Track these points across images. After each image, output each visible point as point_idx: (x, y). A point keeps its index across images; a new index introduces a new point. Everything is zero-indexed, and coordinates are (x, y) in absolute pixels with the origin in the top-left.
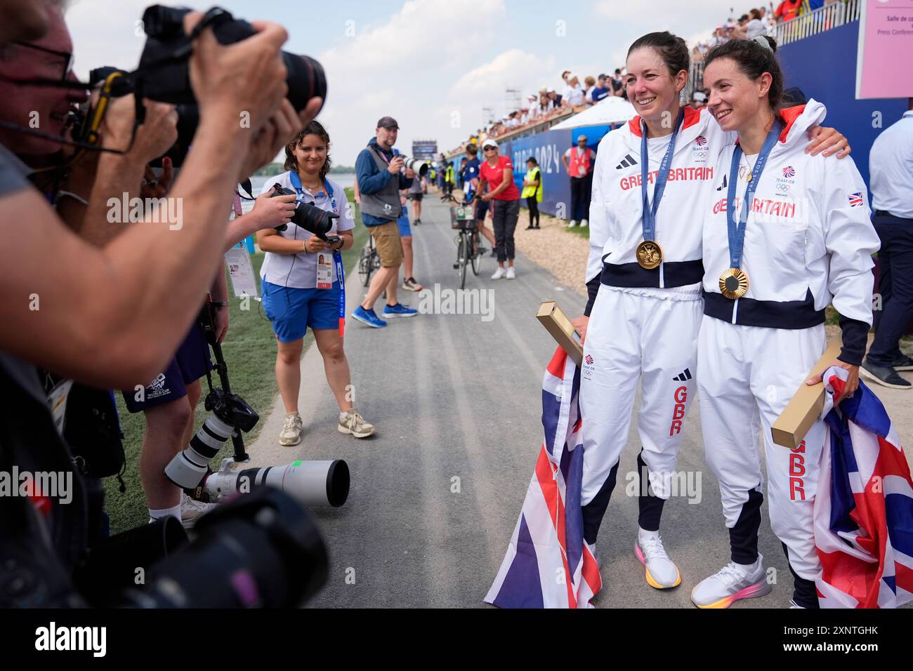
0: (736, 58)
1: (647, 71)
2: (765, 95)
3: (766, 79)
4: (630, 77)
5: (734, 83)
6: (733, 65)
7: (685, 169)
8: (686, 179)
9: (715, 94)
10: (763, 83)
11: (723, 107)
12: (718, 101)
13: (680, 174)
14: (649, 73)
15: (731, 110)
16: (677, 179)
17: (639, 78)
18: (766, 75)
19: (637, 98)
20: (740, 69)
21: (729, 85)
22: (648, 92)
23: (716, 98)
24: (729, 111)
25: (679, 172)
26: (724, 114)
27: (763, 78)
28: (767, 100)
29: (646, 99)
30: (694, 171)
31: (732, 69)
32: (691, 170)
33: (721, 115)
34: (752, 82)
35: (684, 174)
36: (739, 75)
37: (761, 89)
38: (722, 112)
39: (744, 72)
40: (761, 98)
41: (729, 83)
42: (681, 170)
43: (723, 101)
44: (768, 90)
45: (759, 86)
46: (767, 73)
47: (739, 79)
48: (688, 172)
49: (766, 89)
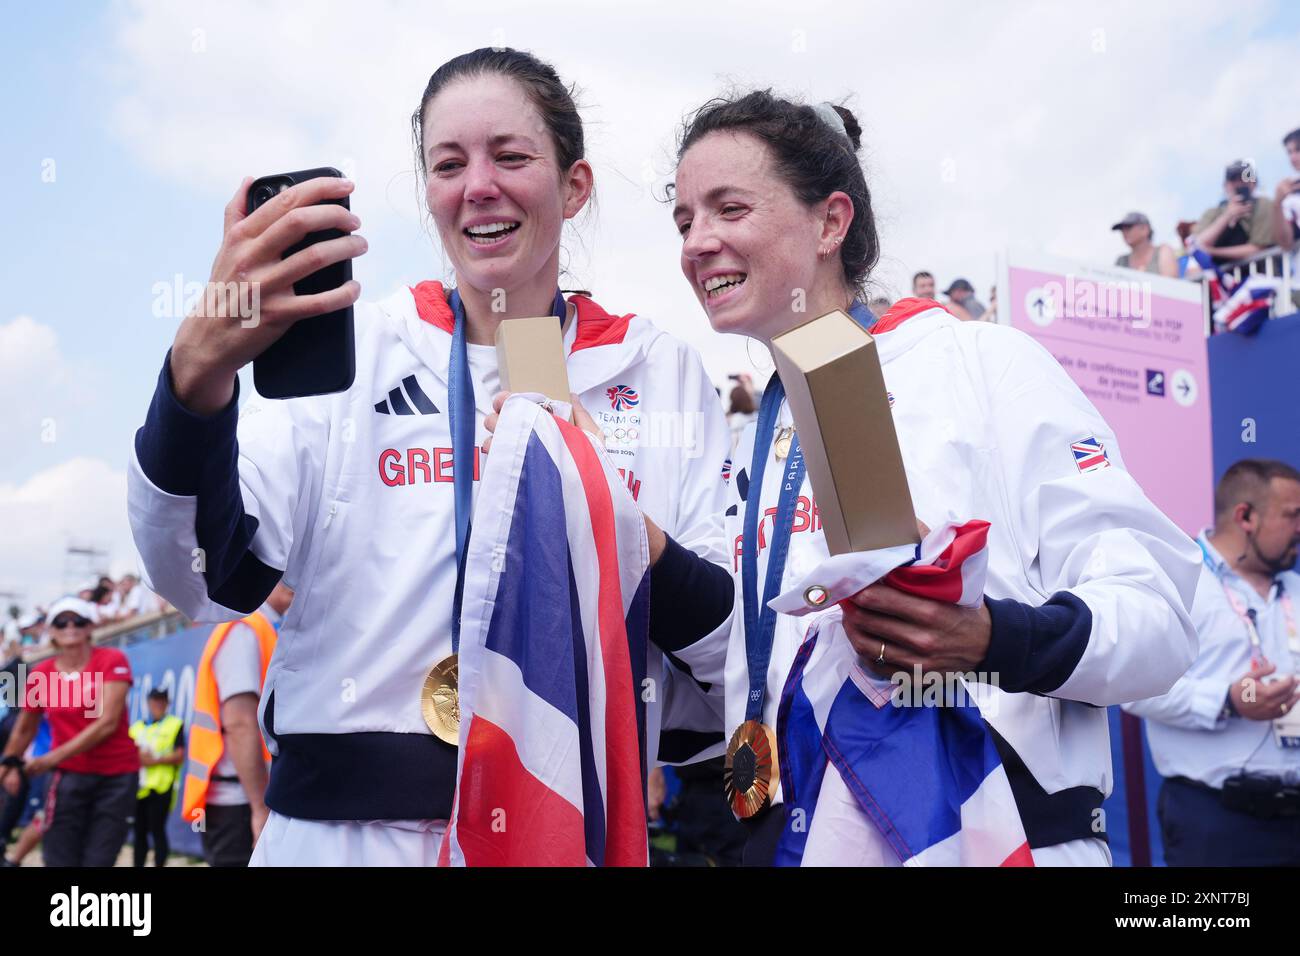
0: (766, 138)
1: (502, 140)
2: (833, 253)
3: (838, 210)
4: (447, 155)
5: (759, 203)
6: (761, 154)
9: (706, 223)
10: (832, 219)
11: (725, 263)
12: (711, 244)
14: (510, 147)
15: (742, 276)
17: (477, 158)
18: (837, 200)
19: (467, 216)
20: (777, 169)
21: (745, 207)
22: (504, 200)
23: (709, 232)
24: (739, 279)
26: (723, 281)
27: (831, 206)
28: (836, 265)
29: (496, 220)
31: (756, 166)
33: (716, 282)
34: (803, 209)
36: (772, 183)
37: (825, 233)
38: (719, 275)
39: (786, 179)
40: (821, 257)
41: (746, 201)
43: (726, 247)
44: (841, 238)
45: (820, 225)
46: (842, 194)
47: (771, 195)
49: (835, 238)
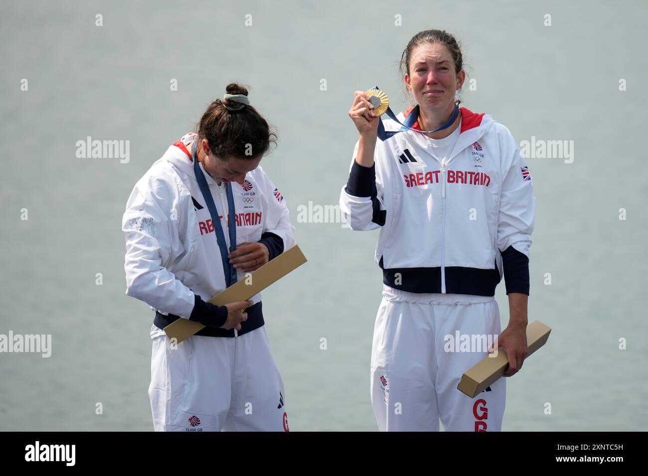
7: (466, 172)
8: (466, 183)
13: (460, 177)
16: (457, 182)
25: (460, 175)
30: (473, 176)
32: (472, 173)
35: (464, 177)
42: (461, 173)
48: (468, 176)
